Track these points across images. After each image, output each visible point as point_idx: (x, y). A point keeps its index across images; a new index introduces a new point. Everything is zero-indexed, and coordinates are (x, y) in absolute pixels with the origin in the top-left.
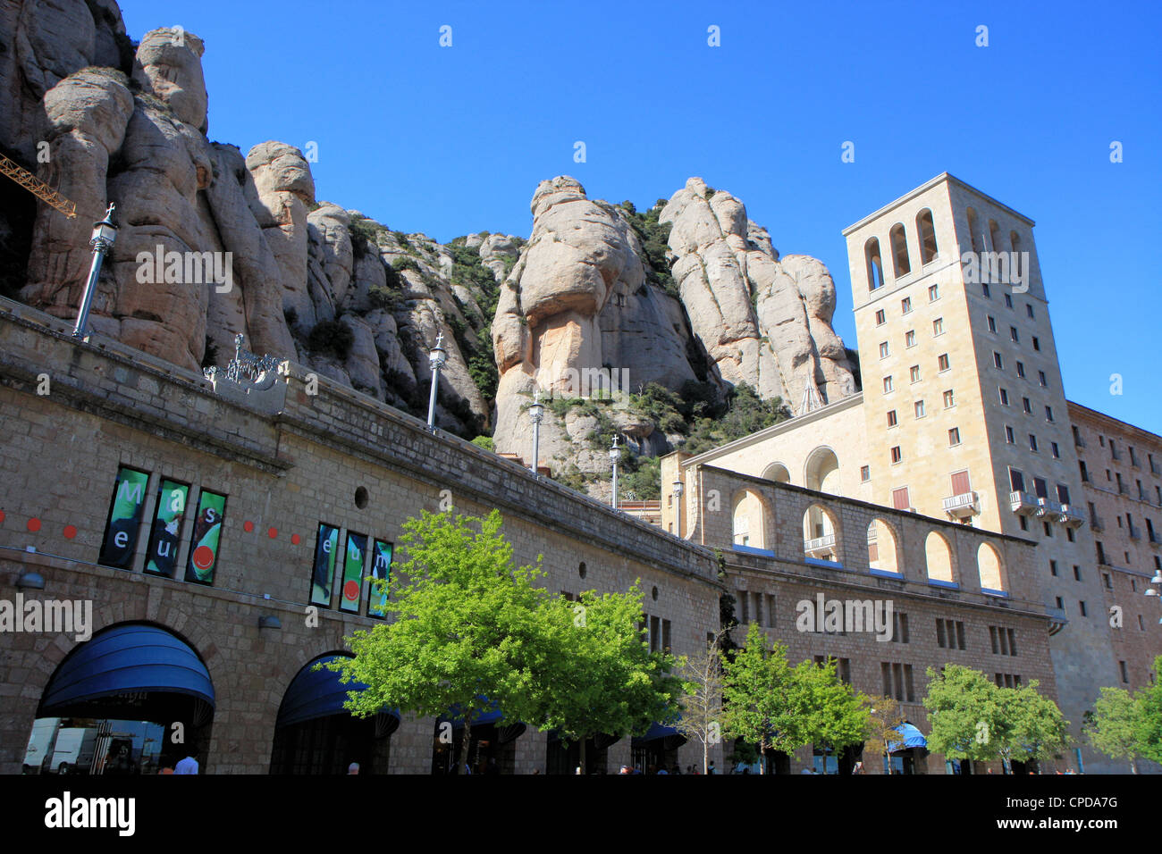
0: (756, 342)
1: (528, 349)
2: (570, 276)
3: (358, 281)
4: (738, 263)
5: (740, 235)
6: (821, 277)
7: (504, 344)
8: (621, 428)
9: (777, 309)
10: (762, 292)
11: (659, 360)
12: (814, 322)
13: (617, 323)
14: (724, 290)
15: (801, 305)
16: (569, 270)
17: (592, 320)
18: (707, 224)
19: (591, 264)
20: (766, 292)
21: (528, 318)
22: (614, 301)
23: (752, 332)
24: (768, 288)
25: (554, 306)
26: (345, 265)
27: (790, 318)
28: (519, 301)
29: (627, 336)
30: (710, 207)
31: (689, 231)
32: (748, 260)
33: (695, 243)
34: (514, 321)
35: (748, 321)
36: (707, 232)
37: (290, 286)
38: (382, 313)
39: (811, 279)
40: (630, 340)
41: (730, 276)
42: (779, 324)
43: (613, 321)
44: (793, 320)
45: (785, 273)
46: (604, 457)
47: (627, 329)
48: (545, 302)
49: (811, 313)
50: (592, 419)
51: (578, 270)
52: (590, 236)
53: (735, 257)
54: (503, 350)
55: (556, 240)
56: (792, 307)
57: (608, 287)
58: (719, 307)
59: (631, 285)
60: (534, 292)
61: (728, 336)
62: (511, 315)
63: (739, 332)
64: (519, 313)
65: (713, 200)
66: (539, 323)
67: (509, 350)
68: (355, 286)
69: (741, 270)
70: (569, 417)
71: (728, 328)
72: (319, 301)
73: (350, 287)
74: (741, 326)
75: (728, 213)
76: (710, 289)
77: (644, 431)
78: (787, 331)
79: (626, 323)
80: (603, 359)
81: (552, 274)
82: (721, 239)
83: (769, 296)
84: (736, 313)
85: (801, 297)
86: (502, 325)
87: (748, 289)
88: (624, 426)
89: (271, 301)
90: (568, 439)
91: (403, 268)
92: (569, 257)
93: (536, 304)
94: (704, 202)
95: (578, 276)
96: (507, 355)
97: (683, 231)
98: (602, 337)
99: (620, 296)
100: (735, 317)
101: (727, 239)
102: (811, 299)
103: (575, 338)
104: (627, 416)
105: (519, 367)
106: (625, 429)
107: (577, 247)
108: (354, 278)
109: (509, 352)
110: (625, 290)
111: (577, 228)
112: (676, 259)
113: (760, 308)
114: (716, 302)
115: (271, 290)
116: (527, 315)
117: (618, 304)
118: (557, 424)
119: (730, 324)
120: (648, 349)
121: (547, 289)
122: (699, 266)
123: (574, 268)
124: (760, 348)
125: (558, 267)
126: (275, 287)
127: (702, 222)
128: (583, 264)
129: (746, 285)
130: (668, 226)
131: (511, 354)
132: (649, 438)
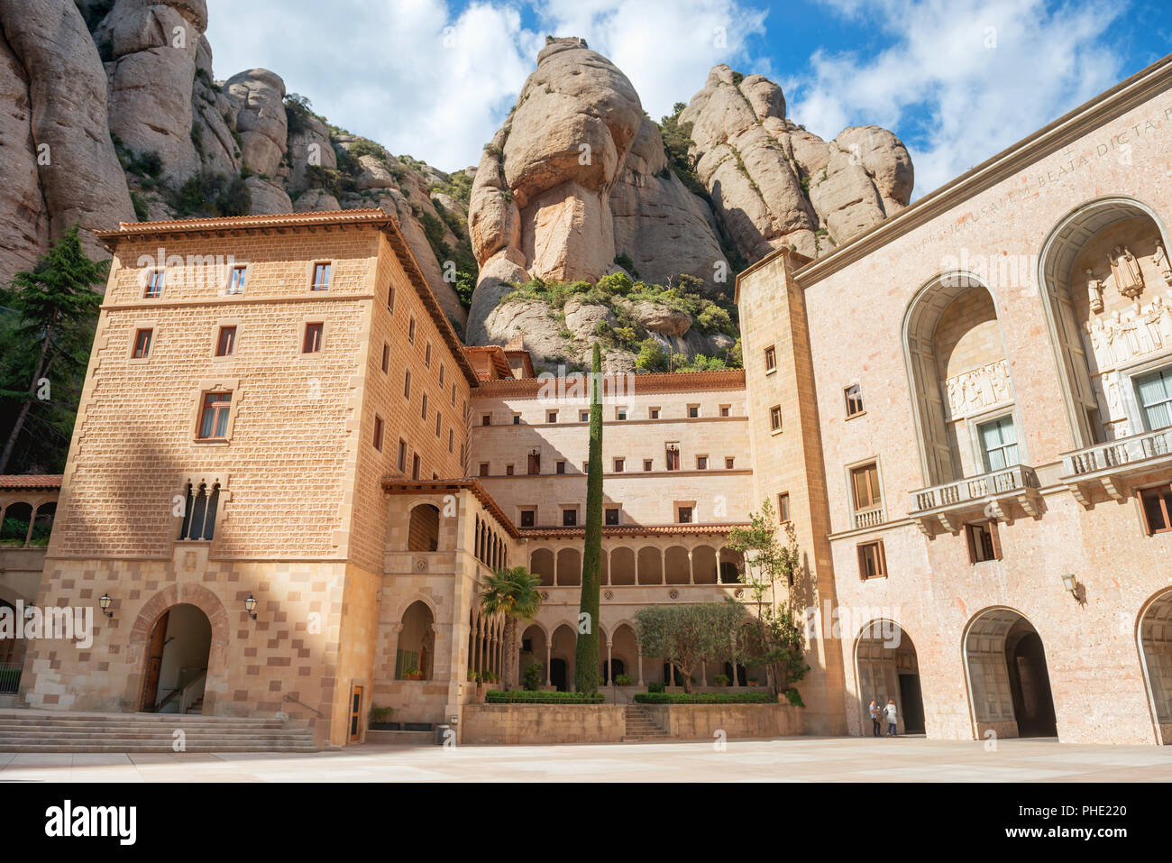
0: (810, 234)
1: (514, 231)
2: (568, 132)
3: (294, 160)
4: (781, 146)
5: (779, 117)
6: (893, 148)
7: (481, 225)
8: (645, 321)
9: (838, 191)
10: (815, 177)
11: (691, 249)
12: (888, 203)
13: (633, 204)
14: (769, 175)
15: (870, 183)
16: (568, 123)
17: (600, 197)
18: (738, 109)
19: (596, 116)
20: (821, 174)
21: (516, 192)
22: (629, 180)
23: (805, 222)
24: (822, 171)
25: (547, 175)
26: (273, 135)
27: (856, 199)
28: (501, 173)
29: (646, 222)
30: (739, 92)
31: (716, 121)
32: (793, 143)
33: (724, 133)
34: (494, 195)
35: (800, 210)
36: (738, 118)
37: (159, 126)
38: (321, 194)
39: (881, 150)
40: (651, 226)
41: (773, 160)
42: (841, 209)
43: (627, 203)
44: (860, 200)
45: (842, 151)
46: (621, 357)
47: (648, 213)
48: (535, 169)
49: (883, 193)
50: (603, 310)
51: (578, 123)
52: (593, 81)
53: (777, 140)
54: (480, 234)
55: (549, 91)
56: (858, 187)
57: (619, 154)
58: (761, 195)
59: (650, 162)
60: (520, 157)
61: (775, 228)
62: (491, 188)
63: (789, 223)
64: (503, 187)
65: (742, 86)
66: (529, 201)
67: (488, 232)
68: (290, 166)
69: (786, 153)
70: (568, 308)
71: (774, 219)
72: (211, 157)
73: (281, 165)
74: (791, 215)
75: (763, 95)
76: (749, 177)
77: (677, 326)
78: (852, 215)
79: (645, 205)
80: (616, 250)
81: (544, 131)
82: (756, 124)
83: (825, 178)
84: (784, 200)
85: (868, 174)
86: (478, 200)
87: (796, 174)
88: (650, 320)
89: (79, 107)
90: (567, 336)
91: (360, 154)
92: (566, 108)
93: (524, 172)
94: (732, 88)
95: (578, 131)
96: (486, 238)
97: (708, 123)
98: (615, 223)
99: (636, 173)
100: (783, 205)
101: (764, 124)
102: (883, 174)
103: (578, 213)
104: (653, 305)
105: (502, 254)
106: (651, 323)
107: (576, 95)
108: (288, 156)
109: (487, 234)
110: (642, 168)
111: (576, 73)
112: (700, 156)
113: (814, 194)
114: (757, 189)
115: (79, 87)
116: (513, 189)
117: (634, 185)
118: (551, 317)
119: (776, 214)
120: (675, 238)
121: (537, 151)
122: (731, 155)
123: (573, 121)
124: (817, 242)
125: (551, 122)
126: (86, 85)
127: (730, 106)
128: (583, 116)
129: (794, 168)
130: (690, 126)
131: (491, 236)
132: (684, 338)
